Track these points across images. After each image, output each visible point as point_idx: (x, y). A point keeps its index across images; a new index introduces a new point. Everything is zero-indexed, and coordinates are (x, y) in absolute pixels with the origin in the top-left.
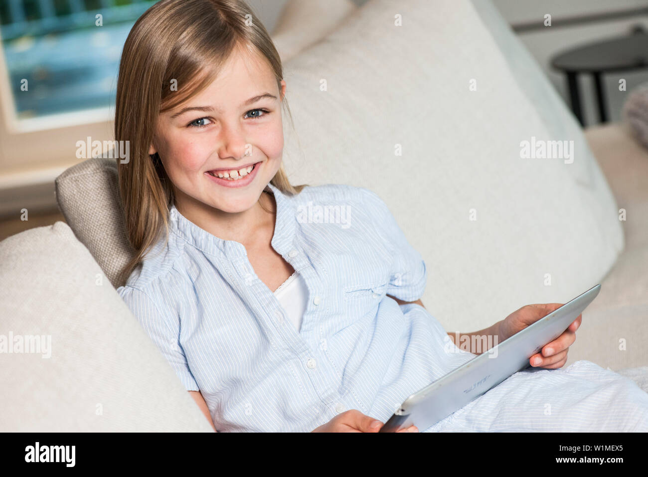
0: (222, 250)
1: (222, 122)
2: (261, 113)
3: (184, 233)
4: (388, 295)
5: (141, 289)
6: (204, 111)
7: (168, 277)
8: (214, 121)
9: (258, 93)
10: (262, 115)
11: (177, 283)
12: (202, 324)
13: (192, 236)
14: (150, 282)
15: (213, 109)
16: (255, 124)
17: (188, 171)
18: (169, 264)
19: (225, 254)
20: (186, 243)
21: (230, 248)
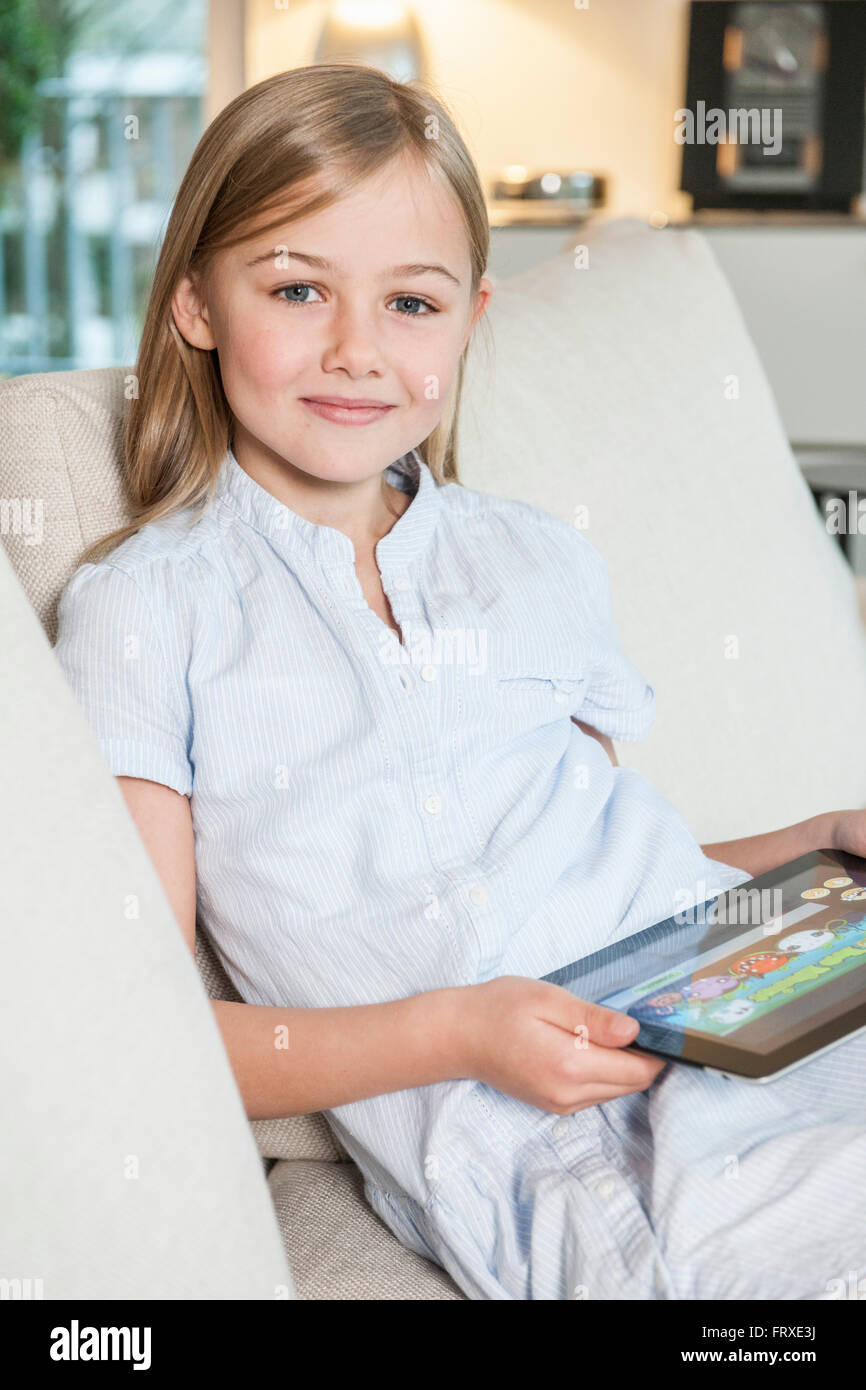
0: (306, 542)
1: (341, 300)
2: (422, 309)
3: (237, 501)
4: (574, 719)
5: (128, 571)
6: (310, 264)
7: (187, 564)
8: (328, 296)
9: (425, 260)
10: (424, 314)
11: (201, 577)
12: (244, 659)
13: (253, 507)
14: (149, 563)
15: (328, 265)
16: (407, 325)
17: (258, 385)
18: (192, 545)
19: (312, 550)
20: (236, 518)
21: (326, 542)
